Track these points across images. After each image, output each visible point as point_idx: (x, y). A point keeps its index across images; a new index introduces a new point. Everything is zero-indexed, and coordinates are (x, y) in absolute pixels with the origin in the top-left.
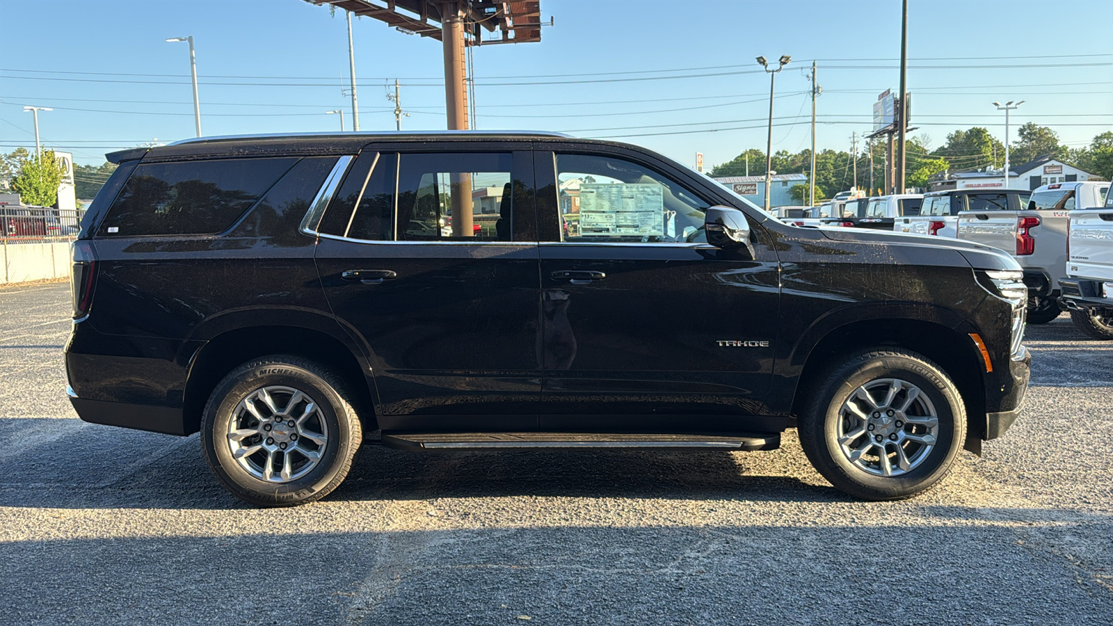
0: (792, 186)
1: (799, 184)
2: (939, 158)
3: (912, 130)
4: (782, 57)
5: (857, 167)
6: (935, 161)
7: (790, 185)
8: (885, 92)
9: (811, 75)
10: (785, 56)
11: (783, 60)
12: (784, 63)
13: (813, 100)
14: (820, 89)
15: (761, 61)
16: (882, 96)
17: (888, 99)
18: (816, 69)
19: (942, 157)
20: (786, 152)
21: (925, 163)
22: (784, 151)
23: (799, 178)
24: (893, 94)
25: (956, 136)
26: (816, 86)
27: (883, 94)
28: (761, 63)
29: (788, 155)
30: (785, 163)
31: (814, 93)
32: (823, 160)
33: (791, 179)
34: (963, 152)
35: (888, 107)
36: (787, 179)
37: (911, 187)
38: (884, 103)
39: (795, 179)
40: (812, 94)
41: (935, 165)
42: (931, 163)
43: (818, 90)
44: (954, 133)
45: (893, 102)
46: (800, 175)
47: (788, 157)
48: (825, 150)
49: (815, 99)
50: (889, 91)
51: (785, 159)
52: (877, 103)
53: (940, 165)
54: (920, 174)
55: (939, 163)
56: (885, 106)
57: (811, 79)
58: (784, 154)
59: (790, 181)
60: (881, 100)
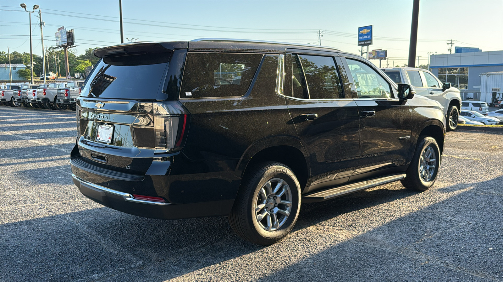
0: (19, 70)
1: (22, 69)
2: (87, 60)
3: (75, 46)
4: (35, 6)
5: (49, 61)
6: (85, 61)
7: (17, 69)
8: (61, 28)
9: (39, 16)
10: (37, 5)
11: (35, 7)
12: (36, 9)
13: (41, 28)
14: (44, 23)
15: (23, 6)
16: (59, 29)
17: (63, 31)
18: (41, 13)
19: (88, 60)
20: (4, 52)
21: (81, 62)
22: (3, 52)
23: (22, 66)
24: (66, 29)
25: (89, 51)
26: (42, 22)
27: (60, 28)
28: (22, 7)
29: (6, 54)
30: (5, 58)
31: (41, 25)
32: (25, 58)
33: (18, 66)
34: (93, 58)
35: (64, 35)
36: (15, 66)
37: (77, 73)
38: (61, 32)
39: (20, 66)
40: (40, 25)
41: (85, 63)
42: (83, 62)
43: (43, 24)
44: (88, 49)
45: (66, 33)
46: (22, 64)
47: (6, 55)
48: (24, 53)
49: (42, 28)
50: (63, 27)
51: (4, 56)
52: (57, 33)
53: (88, 63)
54: (80, 67)
55: (87, 62)
56: (61, 34)
57: (39, 18)
58: (3, 53)
59: (17, 67)
60: (59, 31)
